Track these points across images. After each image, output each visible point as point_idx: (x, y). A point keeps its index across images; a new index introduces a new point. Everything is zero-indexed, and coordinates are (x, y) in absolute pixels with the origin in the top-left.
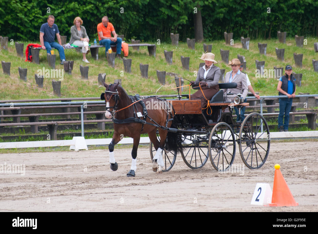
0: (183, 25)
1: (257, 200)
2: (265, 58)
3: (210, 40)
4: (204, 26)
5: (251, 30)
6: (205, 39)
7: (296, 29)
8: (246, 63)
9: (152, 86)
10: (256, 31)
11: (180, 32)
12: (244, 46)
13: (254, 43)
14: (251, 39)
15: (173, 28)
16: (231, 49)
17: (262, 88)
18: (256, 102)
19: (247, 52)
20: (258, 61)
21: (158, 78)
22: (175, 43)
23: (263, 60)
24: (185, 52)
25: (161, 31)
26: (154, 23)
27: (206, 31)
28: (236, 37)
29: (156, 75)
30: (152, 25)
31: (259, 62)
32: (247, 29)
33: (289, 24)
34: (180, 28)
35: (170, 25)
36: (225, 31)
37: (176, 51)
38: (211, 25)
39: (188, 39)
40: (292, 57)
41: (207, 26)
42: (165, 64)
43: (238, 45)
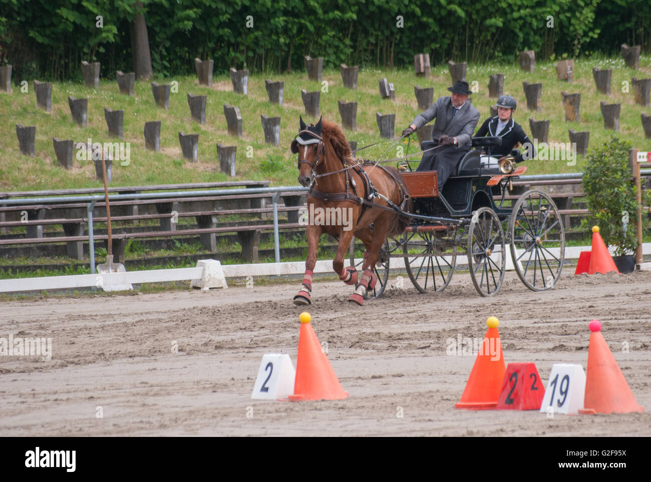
0: (107, 45)
1: (265, 389)
2: (281, 110)
3: (166, 76)
4: (153, 45)
5: (251, 54)
6: (155, 74)
7: (342, 52)
8: (241, 120)
9: (43, 171)
10: (260, 57)
11: (102, 59)
12: (238, 88)
13: (257, 80)
14: (252, 73)
15: (86, 50)
16: (209, 93)
17: (276, 173)
18: (263, 202)
19: (243, 99)
20: (267, 116)
21: (57, 155)
22: (90, 83)
23: (277, 115)
24: (114, 100)
25: (61, 57)
26: (46, 41)
27: (157, 57)
28: (221, 68)
29: (52, 149)
30: (42, 45)
31: (269, 119)
32: (242, 52)
33: (326, 41)
34: (102, 50)
35: (80, 44)
36: (196, 57)
37: (95, 99)
38: (168, 44)
39: (120, 73)
40: (336, 109)
41: (158, 46)
42: (72, 126)
43: (225, 84)
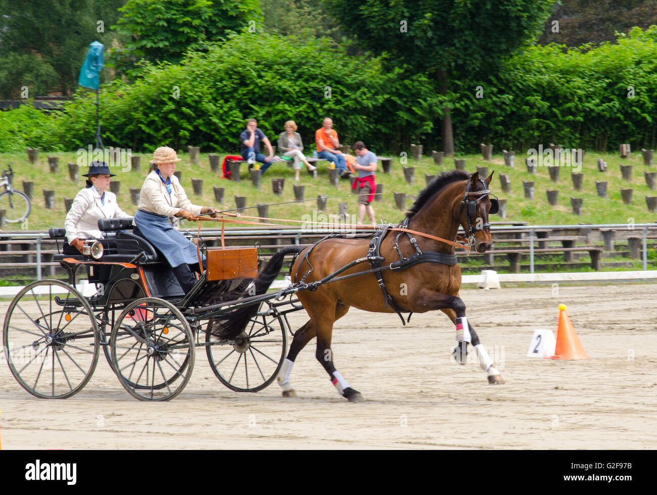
0: (427, 134)
1: (536, 351)
2: (534, 177)
3: (462, 155)
4: (455, 135)
5: (516, 142)
6: (456, 153)
7: (574, 142)
8: (509, 183)
9: (387, 212)
10: (521, 143)
11: (423, 142)
12: (508, 163)
13: (519, 158)
14: (516, 154)
15: (413, 137)
16: (490, 166)
17: (532, 217)
18: (523, 235)
19: (510, 170)
20: (526, 181)
22: (416, 158)
23: (531, 181)
24: (431, 169)
25: (398, 142)
26: (387, 131)
27: (457, 142)
28: (497, 150)
29: (393, 198)
30: (385, 134)
31: (527, 183)
32: (510, 140)
33: (564, 135)
34: (424, 137)
35: (410, 133)
36: (481, 143)
37: (419, 168)
38: (464, 134)
39: (435, 152)
40: (570, 178)
41: (458, 136)
42: (405, 184)
43: (499, 161)
